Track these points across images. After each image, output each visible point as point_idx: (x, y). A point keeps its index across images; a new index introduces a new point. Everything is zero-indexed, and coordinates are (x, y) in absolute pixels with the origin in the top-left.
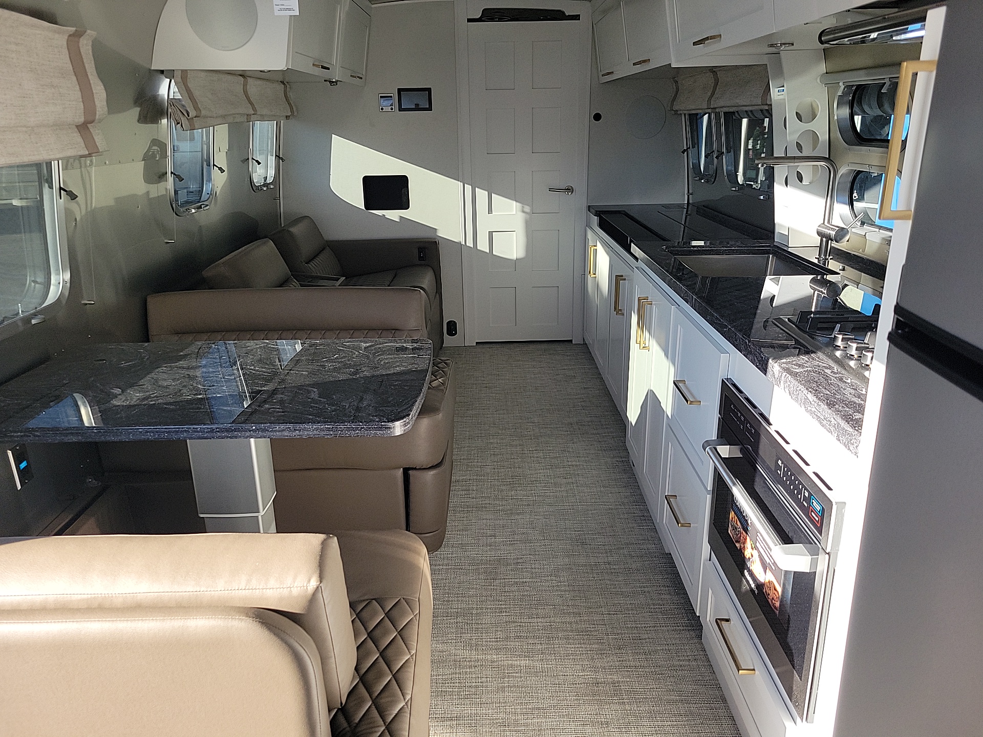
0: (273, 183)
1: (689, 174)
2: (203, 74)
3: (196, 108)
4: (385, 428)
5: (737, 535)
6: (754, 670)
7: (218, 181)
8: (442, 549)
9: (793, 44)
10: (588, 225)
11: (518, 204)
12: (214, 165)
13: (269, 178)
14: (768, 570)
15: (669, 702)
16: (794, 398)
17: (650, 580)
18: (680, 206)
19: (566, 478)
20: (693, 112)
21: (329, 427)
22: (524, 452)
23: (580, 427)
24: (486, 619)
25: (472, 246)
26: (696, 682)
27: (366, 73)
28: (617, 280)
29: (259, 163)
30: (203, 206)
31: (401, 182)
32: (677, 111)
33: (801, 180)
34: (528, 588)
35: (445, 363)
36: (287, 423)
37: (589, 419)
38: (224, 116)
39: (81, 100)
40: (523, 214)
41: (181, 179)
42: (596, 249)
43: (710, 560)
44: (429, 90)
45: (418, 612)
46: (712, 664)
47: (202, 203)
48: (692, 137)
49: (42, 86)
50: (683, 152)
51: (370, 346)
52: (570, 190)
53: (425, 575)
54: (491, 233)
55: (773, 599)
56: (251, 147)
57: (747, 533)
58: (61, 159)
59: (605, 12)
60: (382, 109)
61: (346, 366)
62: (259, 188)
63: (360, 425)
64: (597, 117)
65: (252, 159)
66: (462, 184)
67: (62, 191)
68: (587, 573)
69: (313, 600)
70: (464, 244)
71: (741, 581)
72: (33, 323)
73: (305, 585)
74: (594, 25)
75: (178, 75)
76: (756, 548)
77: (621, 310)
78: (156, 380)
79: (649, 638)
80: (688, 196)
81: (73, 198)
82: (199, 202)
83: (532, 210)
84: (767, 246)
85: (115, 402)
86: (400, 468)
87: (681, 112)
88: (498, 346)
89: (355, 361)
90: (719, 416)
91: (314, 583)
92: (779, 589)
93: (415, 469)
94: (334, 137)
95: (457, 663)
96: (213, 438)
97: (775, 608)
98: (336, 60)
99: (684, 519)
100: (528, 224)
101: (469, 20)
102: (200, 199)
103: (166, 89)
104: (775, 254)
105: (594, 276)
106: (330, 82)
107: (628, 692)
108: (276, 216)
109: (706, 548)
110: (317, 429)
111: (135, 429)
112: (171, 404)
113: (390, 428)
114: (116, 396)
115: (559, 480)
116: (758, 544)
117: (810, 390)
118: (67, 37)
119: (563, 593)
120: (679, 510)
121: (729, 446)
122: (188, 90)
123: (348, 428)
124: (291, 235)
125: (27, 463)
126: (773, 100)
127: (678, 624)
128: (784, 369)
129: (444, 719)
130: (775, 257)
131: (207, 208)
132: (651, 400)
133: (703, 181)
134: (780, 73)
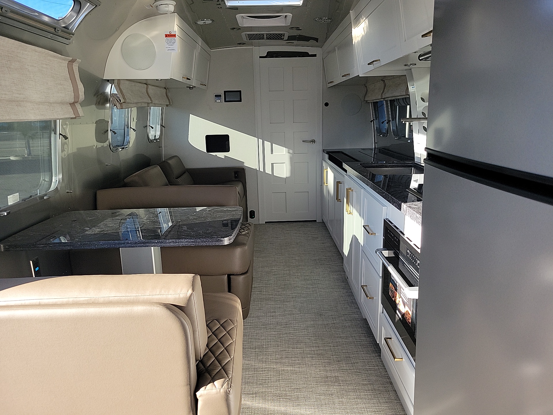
0: (159, 139)
1: (375, 134)
2: (127, 82)
3: (124, 98)
4: (220, 241)
5: (393, 294)
6: (402, 358)
7: (132, 136)
8: (247, 318)
9: (416, 64)
10: (323, 159)
11: (286, 149)
12: (131, 128)
13: (157, 136)
14: (406, 306)
15: (363, 385)
16: (412, 218)
17: (355, 331)
18: (371, 149)
19: (312, 285)
20: (375, 101)
21: (193, 240)
22: (290, 273)
23: (320, 261)
24: (271, 350)
25: (263, 171)
26: (377, 376)
27: (208, 83)
28: (337, 184)
29: (153, 128)
30: (124, 148)
31: (226, 138)
32: (367, 101)
33: (426, 130)
34: (292, 336)
35: (249, 224)
36: (172, 239)
37: (325, 258)
38: (136, 103)
39: (73, 91)
40: (289, 154)
41: (115, 133)
42: (327, 171)
43: (383, 313)
44: (240, 92)
45: (236, 325)
46: (386, 367)
47: (124, 146)
48: (375, 114)
49: (56, 84)
50: (371, 122)
51: (211, 210)
52: (313, 141)
53: (240, 311)
54: (272, 164)
55: (408, 319)
56: (148, 120)
57: (397, 291)
58: (61, 119)
59: (329, 52)
60: (216, 101)
61: (199, 217)
62: (152, 141)
63: (208, 240)
64: (326, 104)
65: (149, 126)
66: (257, 139)
67: (60, 135)
68: (323, 328)
69: (189, 300)
70: (258, 170)
71: (395, 316)
72: (45, 199)
73: (186, 293)
74: (324, 60)
75: (116, 82)
76: (401, 297)
77: (340, 200)
78: (106, 224)
79: (354, 357)
80: (375, 144)
81: (66, 139)
82: (122, 146)
83: (294, 151)
84: (411, 163)
85: (87, 233)
86: (226, 275)
87: (369, 102)
88: (277, 224)
89: (204, 216)
90: (384, 237)
91: (190, 292)
92: (411, 313)
93: (234, 275)
94: (191, 115)
95: (256, 370)
96: (136, 247)
97: (409, 323)
98: (193, 76)
99: (370, 296)
100: (292, 159)
101: (260, 57)
102: (123, 144)
103: (109, 89)
104: (415, 167)
105: (327, 185)
106: (189, 88)
107: (342, 381)
108: (160, 156)
109: (380, 306)
110: (187, 242)
111: (99, 243)
112: (114, 233)
113: (222, 241)
114: (87, 230)
115: (309, 286)
116: (401, 295)
117: (418, 213)
118: (68, 62)
119: (310, 337)
120: (368, 292)
121: (388, 251)
122: (120, 89)
123: (202, 241)
124: (169, 164)
125: (39, 268)
126: (410, 92)
127: (369, 350)
128: (408, 206)
129: (249, 394)
130: (415, 169)
131: (127, 148)
132: (355, 239)
133: (381, 136)
134: (412, 79)
